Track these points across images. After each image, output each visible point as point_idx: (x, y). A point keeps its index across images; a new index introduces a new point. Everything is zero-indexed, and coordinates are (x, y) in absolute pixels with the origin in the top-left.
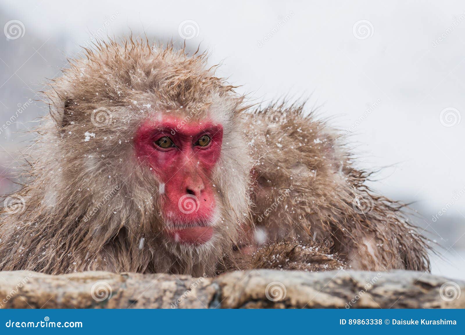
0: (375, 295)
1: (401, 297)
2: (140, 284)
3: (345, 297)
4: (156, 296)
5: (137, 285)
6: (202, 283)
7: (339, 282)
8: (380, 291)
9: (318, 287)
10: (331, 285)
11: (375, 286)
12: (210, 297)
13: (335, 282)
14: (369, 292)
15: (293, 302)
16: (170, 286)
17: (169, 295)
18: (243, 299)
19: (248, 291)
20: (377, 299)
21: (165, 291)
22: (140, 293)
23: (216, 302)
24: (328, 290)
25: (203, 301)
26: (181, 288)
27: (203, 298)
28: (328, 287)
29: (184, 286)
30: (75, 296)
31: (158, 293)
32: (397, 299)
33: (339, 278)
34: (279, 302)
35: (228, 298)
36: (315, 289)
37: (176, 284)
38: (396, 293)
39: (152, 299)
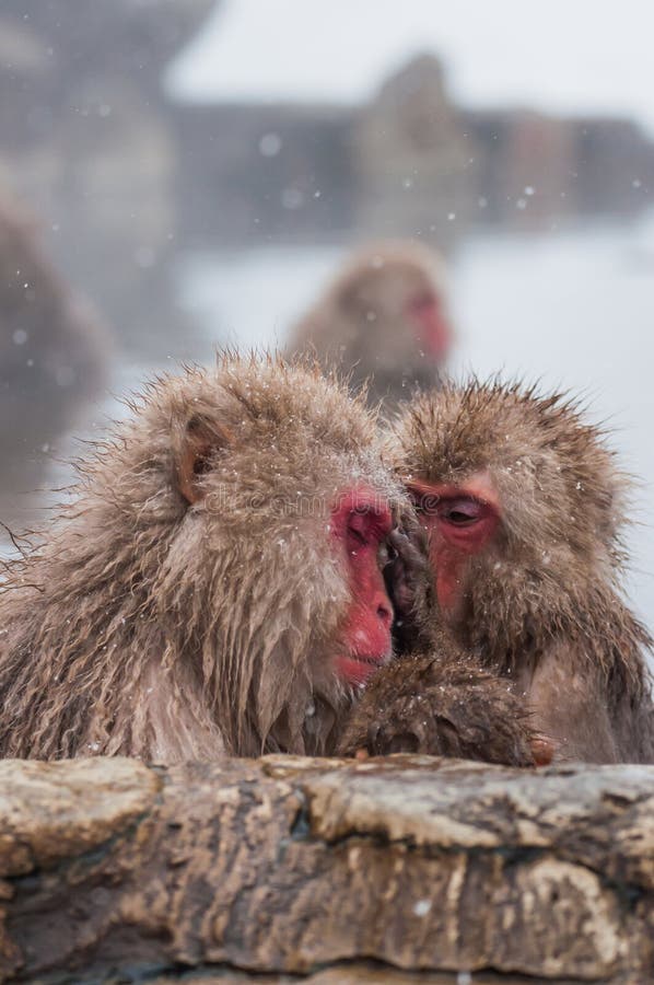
0: (544, 826)
1: (584, 825)
2: (184, 795)
3: (497, 831)
4: (209, 815)
5: (179, 798)
6: (279, 790)
7: (489, 802)
8: (550, 817)
9: (456, 814)
10: (476, 808)
11: (543, 809)
12: (292, 816)
13: (482, 804)
14: (533, 819)
15: (419, 840)
16: (229, 796)
17: (229, 813)
18: (342, 830)
19: (350, 817)
20: (547, 831)
21: (223, 806)
22: (185, 811)
23: (303, 824)
24: (472, 818)
25: (282, 824)
26: (247, 799)
27: (282, 818)
28: (471, 813)
29: (251, 795)
30: (87, 825)
31: (213, 809)
32: (577, 830)
33: (487, 796)
34: (398, 841)
35: (319, 819)
36: (452, 818)
37: (240, 791)
38: (575, 819)
39: (204, 821)
